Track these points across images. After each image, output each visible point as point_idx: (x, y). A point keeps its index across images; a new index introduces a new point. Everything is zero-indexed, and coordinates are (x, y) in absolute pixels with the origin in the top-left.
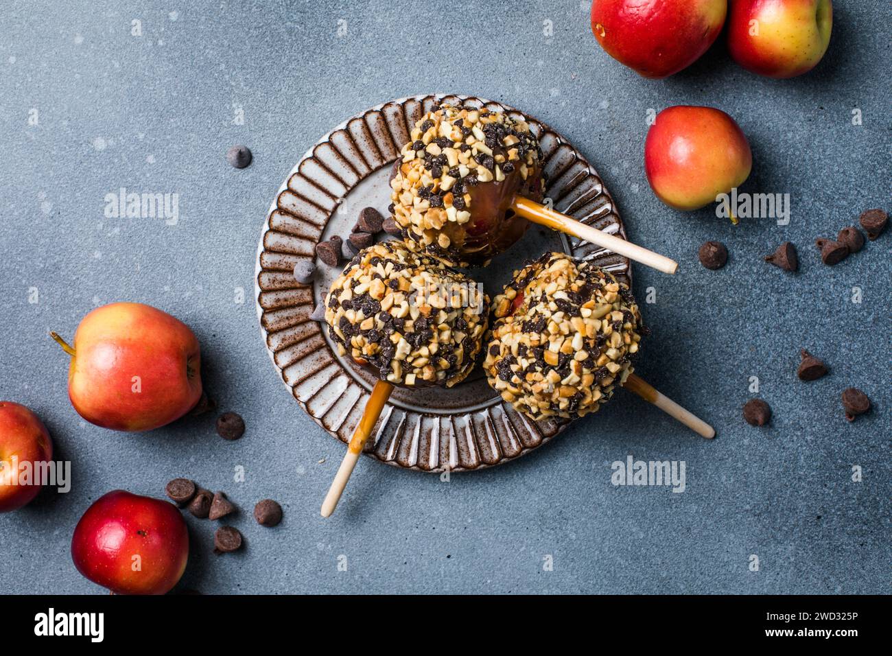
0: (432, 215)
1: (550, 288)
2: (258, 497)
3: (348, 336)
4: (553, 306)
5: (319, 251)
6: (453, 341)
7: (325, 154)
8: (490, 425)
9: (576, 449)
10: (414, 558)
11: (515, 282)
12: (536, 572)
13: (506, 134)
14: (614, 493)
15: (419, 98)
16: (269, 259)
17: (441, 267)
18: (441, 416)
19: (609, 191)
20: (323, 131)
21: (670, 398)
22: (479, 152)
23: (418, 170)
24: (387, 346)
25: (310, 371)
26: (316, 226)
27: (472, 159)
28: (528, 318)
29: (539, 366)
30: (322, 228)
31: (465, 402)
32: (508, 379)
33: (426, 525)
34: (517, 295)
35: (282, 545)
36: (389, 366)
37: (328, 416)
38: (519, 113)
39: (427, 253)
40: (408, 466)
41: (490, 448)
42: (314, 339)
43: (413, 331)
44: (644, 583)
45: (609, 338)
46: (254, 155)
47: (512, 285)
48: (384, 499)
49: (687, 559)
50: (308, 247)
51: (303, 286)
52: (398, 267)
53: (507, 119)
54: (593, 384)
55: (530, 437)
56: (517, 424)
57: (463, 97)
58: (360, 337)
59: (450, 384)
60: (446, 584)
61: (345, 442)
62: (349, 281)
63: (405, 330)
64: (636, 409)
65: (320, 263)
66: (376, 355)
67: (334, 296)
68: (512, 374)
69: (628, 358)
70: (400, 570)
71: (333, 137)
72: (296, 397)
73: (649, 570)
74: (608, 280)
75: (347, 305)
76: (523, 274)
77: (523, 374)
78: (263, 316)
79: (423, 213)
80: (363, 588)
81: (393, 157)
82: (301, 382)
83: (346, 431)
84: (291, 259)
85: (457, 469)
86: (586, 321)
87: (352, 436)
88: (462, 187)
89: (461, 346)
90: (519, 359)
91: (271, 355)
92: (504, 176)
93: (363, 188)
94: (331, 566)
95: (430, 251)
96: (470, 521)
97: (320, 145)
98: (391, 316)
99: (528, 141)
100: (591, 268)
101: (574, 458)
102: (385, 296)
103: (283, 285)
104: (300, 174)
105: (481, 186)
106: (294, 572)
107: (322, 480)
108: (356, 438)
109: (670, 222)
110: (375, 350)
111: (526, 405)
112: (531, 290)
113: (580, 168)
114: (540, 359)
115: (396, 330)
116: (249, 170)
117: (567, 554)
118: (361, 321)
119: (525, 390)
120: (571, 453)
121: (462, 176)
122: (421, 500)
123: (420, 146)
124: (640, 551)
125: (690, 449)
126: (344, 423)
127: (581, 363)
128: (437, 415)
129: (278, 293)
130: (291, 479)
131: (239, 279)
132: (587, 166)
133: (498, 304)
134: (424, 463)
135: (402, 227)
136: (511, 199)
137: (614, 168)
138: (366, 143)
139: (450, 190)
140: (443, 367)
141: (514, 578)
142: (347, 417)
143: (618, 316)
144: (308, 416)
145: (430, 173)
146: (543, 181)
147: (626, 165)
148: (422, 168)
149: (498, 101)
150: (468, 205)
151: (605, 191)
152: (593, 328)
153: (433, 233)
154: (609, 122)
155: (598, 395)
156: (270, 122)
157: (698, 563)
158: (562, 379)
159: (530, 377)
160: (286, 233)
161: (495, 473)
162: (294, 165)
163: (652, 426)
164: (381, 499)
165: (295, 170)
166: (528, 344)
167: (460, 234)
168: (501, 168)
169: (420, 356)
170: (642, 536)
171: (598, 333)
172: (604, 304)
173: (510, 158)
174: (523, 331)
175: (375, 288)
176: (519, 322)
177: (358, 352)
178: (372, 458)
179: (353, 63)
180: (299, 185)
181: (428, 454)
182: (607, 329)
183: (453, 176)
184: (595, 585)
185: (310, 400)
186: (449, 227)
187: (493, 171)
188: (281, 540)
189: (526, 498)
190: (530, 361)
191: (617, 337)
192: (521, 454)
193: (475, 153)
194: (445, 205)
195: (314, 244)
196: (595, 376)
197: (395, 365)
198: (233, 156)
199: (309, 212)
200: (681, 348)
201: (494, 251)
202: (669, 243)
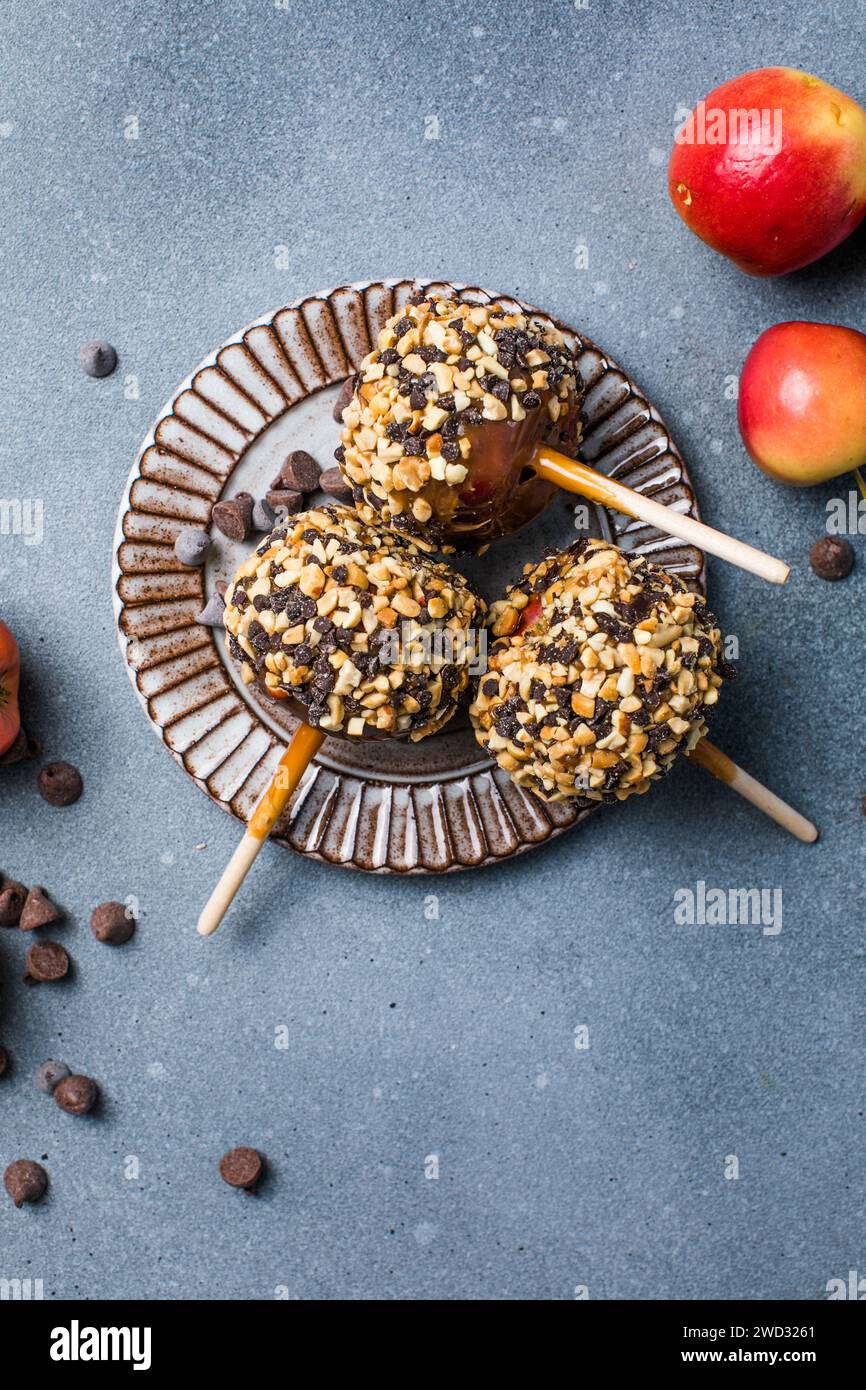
0: (408, 468)
1: (587, 595)
2: (98, 897)
3: (261, 651)
4: (590, 623)
5: (217, 515)
6: (427, 670)
7: (236, 362)
8: (471, 804)
9: (600, 848)
10: (338, 1004)
11: (527, 581)
12: (527, 1035)
13: (531, 347)
14: (655, 918)
15: (390, 283)
16: (137, 524)
17: (412, 550)
18: (395, 785)
19: (678, 447)
20: (233, 327)
21: (753, 775)
22: (487, 372)
23: (387, 396)
24: (323, 672)
25: (192, 703)
26: (215, 475)
27: (475, 383)
28: (548, 641)
29: (562, 716)
30: (224, 479)
31: (433, 766)
32: (511, 734)
33: (359, 954)
34: (529, 603)
35: (132, 974)
36: (324, 704)
37: (218, 776)
38: (546, 317)
39: (393, 528)
40: (338, 862)
41: (469, 839)
42: (201, 653)
43: (365, 649)
44: (694, 1060)
45: (675, 678)
46: (121, 358)
47: (523, 586)
48: (297, 911)
49: (762, 1026)
50: (199, 508)
51: (190, 569)
52: (347, 548)
53: (532, 324)
54: (646, 749)
55: (532, 826)
56: (514, 804)
57: (459, 287)
58: (280, 655)
59: (417, 737)
60: (386, 1048)
61: (242, 819)
62: (266, 566)
63: (353, 648)
64: (698, 790)
65: (217, 534)
66: (305, 686)
67: (240, 588)
68: (519, 726)
69: (702, 713)
70: (316, 1022)
71: (249, 336)
72: (168, 744)
73: (703, 1042)
74: (676, 588)
75: (262, 604)
76: (542, 570)
77: (535, 728)
78: (122, 614)
79: (391, 465)
80: (256, 1048)
81: (342, 374)
82: (177, 720)
83: (243, 802)
84: (172, 526)
85: (416, 871)
86: (641, 650)
87: (253, 809)
88: (457, 427)
89: (439, 678)
90: (531, 704)
91: (132, 675)
92: (524, 412)
93: (292, 420)
94: (207, 1011)
95: (397, 525)
96: (429, 951)
97: (228, 347)
98: (333, 625)
99: (564, 361)
100: (650, 566)
101: (598, 862)
102: (324, 593)
103: (157, 566)
104: (193, 391)
105: (486, 427)
106: (149, 1018)
107: (200, 875)
108: (259, 814)
109: (768, 502)
110: (303, 678)
111: (535, 777)
112: (554, 596)
113: (635, 409)
114: (566, 707)
115: (339, 647)
116: (111, 380)
117: (578, 1010)
118: (285, 630)
119: (538, 753)
120: (592, 854)
121: (458, 409)
122: (354, 915)
123: (391, 357)
124: (690, 1011)
125: (777, 857)
126: (241, 789)
127: (630, 716)
128: (389, 784)
129: (148, 577)
130: (151, 872)
131: (86, 552)
132: (647, 407)
133: (498, 616)
134: (365, 858)
135: (355, 484)
136: (531, 451)
137: (685, 413)
138: (301, 349)
139: (438, 430)
140: (409, 709)
141: (492, 1044)
142: (247, 779)
143: (691, 646)
144: (186, 776)
145: (407, 400)
146: (579, 425)
147: (705, 409)
148: (394, 393)
149: (511, 295)
150: (465, 455)
151: (673, 448)
152: (653, 661)
153: (405, 496)
154: (683, 340)
155: (651, 768)
156: (149, 306)
157: (778, 1034)
158: (598, 740)
159: (547, 733)
160: (166, 484)
161: (472, 878)
162: (185, 377)
163: (720, 818)
164: (291, 910)
165: (187, 385)
166: (547, 681)
167: (449, 501)
168: (520, 400)
169: (375, 691)
170: (695, 987)
171: (659, 670)
172: (670, 625)
173: (535, 386)
174: (540, 660)
175: (309, 579)
176: (534, 645)
177: (276, 678)
178: (283, 846)
179: (287, 221)
180: (191, 408)
181: (371, 844)
182: (673, 665)
183: (444, 408)
184: (617, 1060)
185: (190, 749)
186: (432, 488)
187: (507, 403)
188: (130, 967)
189: (518, 921)
190: (550, 708)
191: (687, 679)
192: (517, 853)
193: (480, 373)
194: (428, 453)
195: (209, 504)
196: (650, 737)
197: (334, 702)
198: (88, 357)
199: (205, 452)
200: (773, 699)
201: (497, 530)
202: (765, 535)
